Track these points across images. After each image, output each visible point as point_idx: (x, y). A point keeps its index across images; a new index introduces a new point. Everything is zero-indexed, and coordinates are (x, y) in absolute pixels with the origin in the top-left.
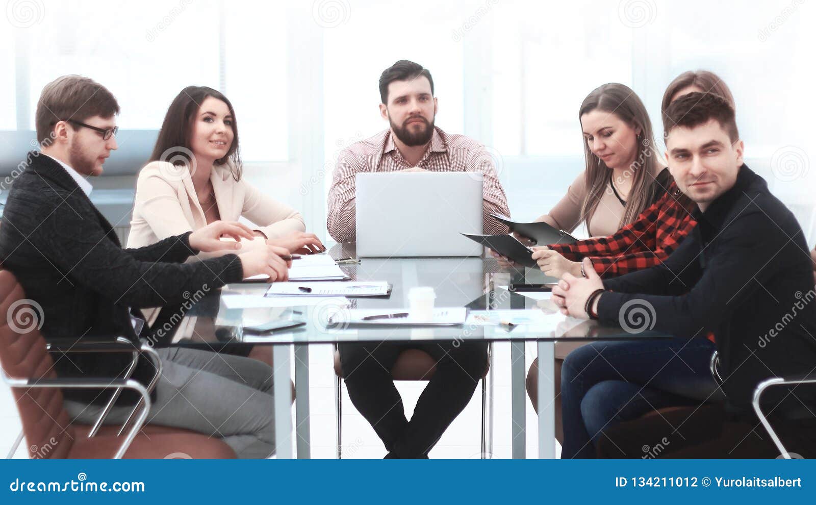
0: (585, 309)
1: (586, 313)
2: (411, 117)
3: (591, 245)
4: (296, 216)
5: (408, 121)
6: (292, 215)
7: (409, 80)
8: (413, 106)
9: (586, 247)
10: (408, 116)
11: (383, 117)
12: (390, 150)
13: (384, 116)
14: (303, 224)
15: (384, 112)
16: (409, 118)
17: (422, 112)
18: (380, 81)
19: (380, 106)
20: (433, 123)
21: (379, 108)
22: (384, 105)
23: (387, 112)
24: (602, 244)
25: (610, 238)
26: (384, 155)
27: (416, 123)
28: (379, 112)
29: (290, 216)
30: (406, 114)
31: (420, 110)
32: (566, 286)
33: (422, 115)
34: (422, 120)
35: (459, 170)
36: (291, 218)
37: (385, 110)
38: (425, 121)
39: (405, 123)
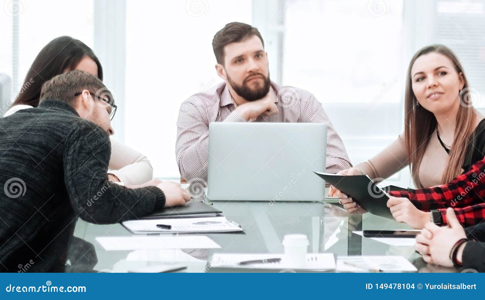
0: (450, 257)
1: (451, 260)
2: (251, 75)
3: (428, 194)
4: (143, 160)
5: (249, 79)
6: (141, 158)
7: (244, 41)
8: (251, 65)
9: (424, 195)
10: (247, 75)
11: (219, 76)
12: (228, 103)
13: (221, 75)
14: (150, 166)
15: (221, 71)
16: (249, 76)
17: (260, 69)
18: (214, 44)
19: (216, 67)
20: (269, 78)
21: (215, 68)
22: (219, 65)
23: (224, 71)
24: (438, 193)
25: (445, 187)
26: (221, 107)
27: (255, 80)
28: (215, 72)
29: (139, 160)
30: (246, 72)
31: (258, 68)
32: (429, 235)
33: (260, 72)
34: (260, 76)
35: (294, 121)
36: (140, 161)
37: (221, 70)
38: (264, 78)
39: (245, 82)
